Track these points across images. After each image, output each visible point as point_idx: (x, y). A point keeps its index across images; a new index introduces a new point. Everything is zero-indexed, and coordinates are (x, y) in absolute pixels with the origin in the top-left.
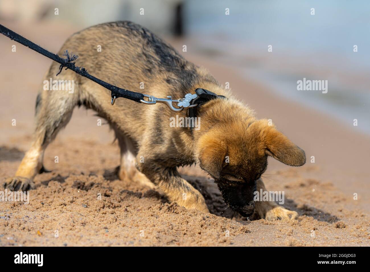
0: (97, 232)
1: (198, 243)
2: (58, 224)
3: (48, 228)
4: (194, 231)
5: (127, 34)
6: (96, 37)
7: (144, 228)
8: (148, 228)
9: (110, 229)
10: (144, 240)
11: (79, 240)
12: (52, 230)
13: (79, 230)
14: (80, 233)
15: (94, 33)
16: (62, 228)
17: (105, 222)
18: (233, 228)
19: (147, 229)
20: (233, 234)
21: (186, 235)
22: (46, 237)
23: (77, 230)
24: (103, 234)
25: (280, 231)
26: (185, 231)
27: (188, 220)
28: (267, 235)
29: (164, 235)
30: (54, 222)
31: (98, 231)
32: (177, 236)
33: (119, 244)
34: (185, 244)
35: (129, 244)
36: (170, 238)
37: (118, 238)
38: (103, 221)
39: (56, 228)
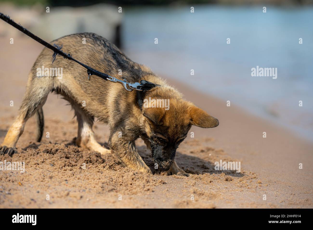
0: (60, 183)
1: (130, 191)
2: (33, 178)
3: (26, 180)
4: (127, 183)
5: (93, 43)
6: (70, 44)
7: (92, 180)
8: (95, 180)
9: (69, 181)
10: (92, 188)
11: (48, 189)
12: (29, 182)
13: (48, 182)
14: (48, 184)
16: (36, 180)
17: (66, 176)
18: (154, 181)
19: (95, 182)
20: (154, 185)
21: (121, 186)
22: (25, 186)
23: (46, 182)
24: (64, 185)
25: (187, 183)
26: (121, 183)
27: (123, 175)
28: (178, 185)
29: (107, 186)
30: (30, 176)
31: (61, 182)
32: (115, 186)
33: (75, 192)
34: (121, 192)
35: (82, 192)
36: (111, 187)
37: (75, 188)
38: (64, 175)
39: (31, 180)
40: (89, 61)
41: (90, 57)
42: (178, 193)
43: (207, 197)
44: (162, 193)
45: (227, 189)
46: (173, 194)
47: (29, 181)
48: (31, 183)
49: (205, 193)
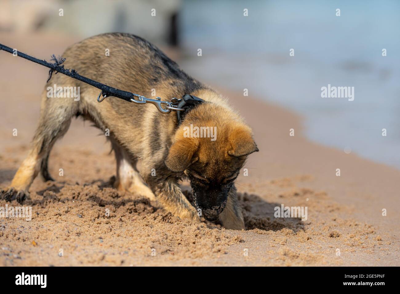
0: (91, 242)
1: (192, 252)
2: (53, 235)
3: (43, 238)
4: (188, 241)
5: (133, 43)
6: (99, 45)
7: (138, 238)
8: (143, 238)
9: (105, 239)
10: (138, 249)
11: (74, 250)
12: (46, 241)
13: (74, 241)
14: (75, 243)
15: (97, 41)
16: (57, 238)
17: (100, 232)
18: (228, 238)
19: (142, 239)
20: (227, 244)
21: (180, 245)
22: (41, 247)
23: (71, 240)
24: (98, 245)
25: (274, 240)
26: (179, 241)
27: (182, 230)
28: (261, 244)
29: (159, 245)
30: (49, 232)
31: (93, 241)
32: (171, 246)
33: (114, 254)
34: (179, 254)
35: (124, 254)
36: (165, 248)
37: (112, 248)
38: (97, 231)
39: (51, 238)
40: (127, 68)
41: (129, 63)
42: (262, 256)
43: (303, 261)
44: (239, 255)
45: (332, 249)
46: (254, 257)
47: (47, 239)
48: (50, 241)
49: (300, 255)
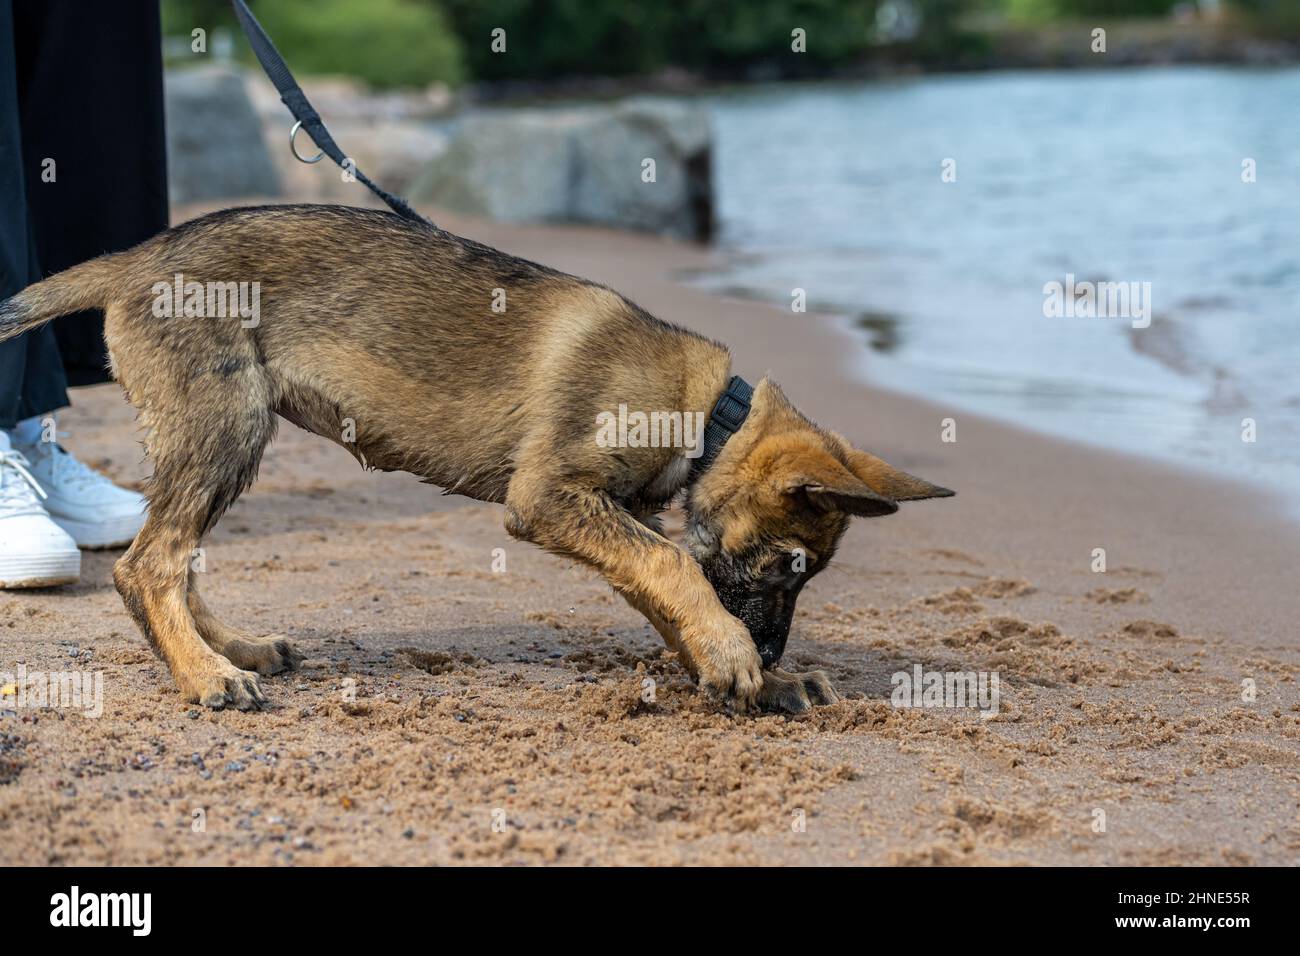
0: (487, 793)
1: (732, 815)
2: (393, 775)
3: (370, 783)
4: (724, 780)
7: (602, 777)
8: (612, 777)
9: (519, 783)
10: (601, 812)
11: (443, 818)
12: (378, 791)
13: (444, 790)
14: (445, 797)
16: (404, 784)
17: (509, 763)
18: (819, 769)
19: (610, 782)
20: (818, 788)
21: (704, 793)
22: (364, 811)
23: (438, 789)
24: (501, 800)
25: (934, 771)
26: (702, 782)
27: (708, 752)
28: (901, 784)
29: (652, 796)
30: (384, 769)
31: (491, 789)
32: (682, 797)
33: (539, 827)
34: (700, 819)
35: (565, 826)
36: (666, 801)
37: (538, 809)
38: (503, 761)
39: (388, 784)
42: (902, 818)
43: (1004, 829)
44: (846, 819)
45: (1073, 793)
46: (884, 824)
47: (379, 786)
48: (385, 793)
49: (997, 815)
